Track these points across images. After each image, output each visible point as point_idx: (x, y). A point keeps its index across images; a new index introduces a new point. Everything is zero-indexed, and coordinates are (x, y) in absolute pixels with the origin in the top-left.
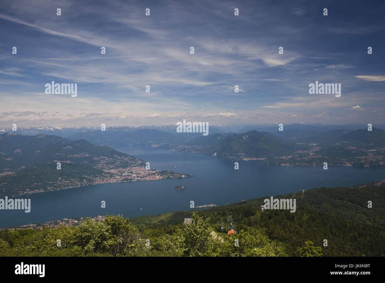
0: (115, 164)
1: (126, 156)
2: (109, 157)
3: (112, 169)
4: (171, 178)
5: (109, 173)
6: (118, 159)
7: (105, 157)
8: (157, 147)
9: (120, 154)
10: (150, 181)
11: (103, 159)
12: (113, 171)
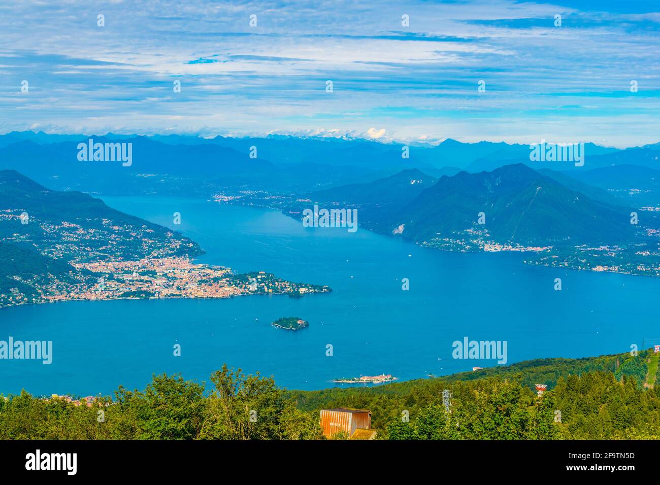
0: (104, 248)
1: (137, 223)
2: (86, 226)
3: (95, 259)
4: (268, 293)
5: (85, 272)
6: (113, 232)
7: (75, 225)
8: (229, 202)
9: (120, 218)
10: (207, 299)
11: (68, 229)
12: (96, 267)
